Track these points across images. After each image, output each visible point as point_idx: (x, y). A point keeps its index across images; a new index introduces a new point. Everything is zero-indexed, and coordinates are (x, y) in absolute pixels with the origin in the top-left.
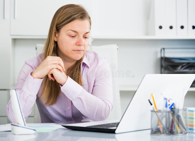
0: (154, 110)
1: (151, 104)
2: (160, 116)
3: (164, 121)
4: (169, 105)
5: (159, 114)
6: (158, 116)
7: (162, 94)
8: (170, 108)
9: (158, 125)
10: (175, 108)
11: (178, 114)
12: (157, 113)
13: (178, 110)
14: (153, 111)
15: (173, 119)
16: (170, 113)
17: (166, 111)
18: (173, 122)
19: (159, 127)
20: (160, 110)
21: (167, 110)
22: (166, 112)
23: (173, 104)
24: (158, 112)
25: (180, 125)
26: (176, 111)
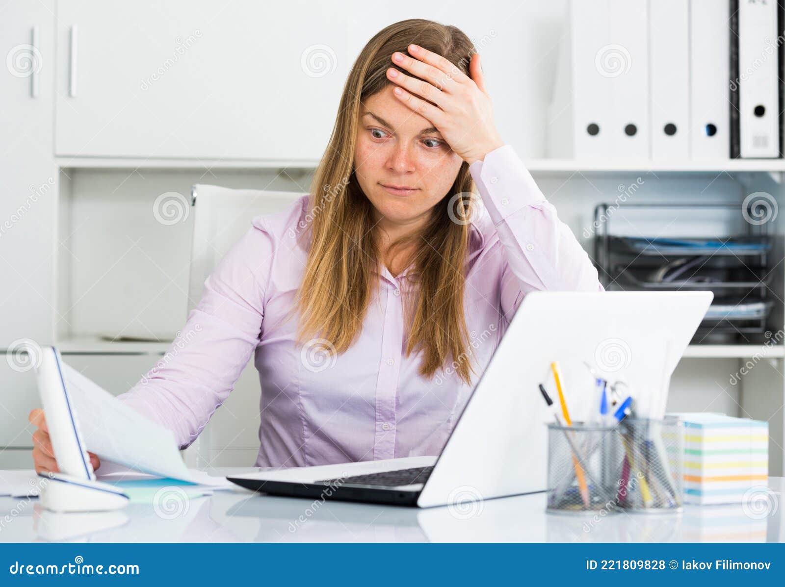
0: (559, 422)
1: (549, 402)
2: (582, 446)
3: (595, 463)
4: (614, 404)
5: (579, 438)
6: (572, 446)
7: (588, 366)
8: (616, 415)
9: (574, 477)
10: (634, 415)
11: (645, 438)
12: (569, 433)
13: (644, 423)
14: (557, 425)
15: (629, 456)
16: (618, 432)
17: (601, 426)
18: (627, 465)
19: (575, 483)
20: (581, 423)
21: (604, 424)
22: (605, 430)
23: (628, 402)
24: (572, 429)
25: (653, 478)
26: (638, 426)
